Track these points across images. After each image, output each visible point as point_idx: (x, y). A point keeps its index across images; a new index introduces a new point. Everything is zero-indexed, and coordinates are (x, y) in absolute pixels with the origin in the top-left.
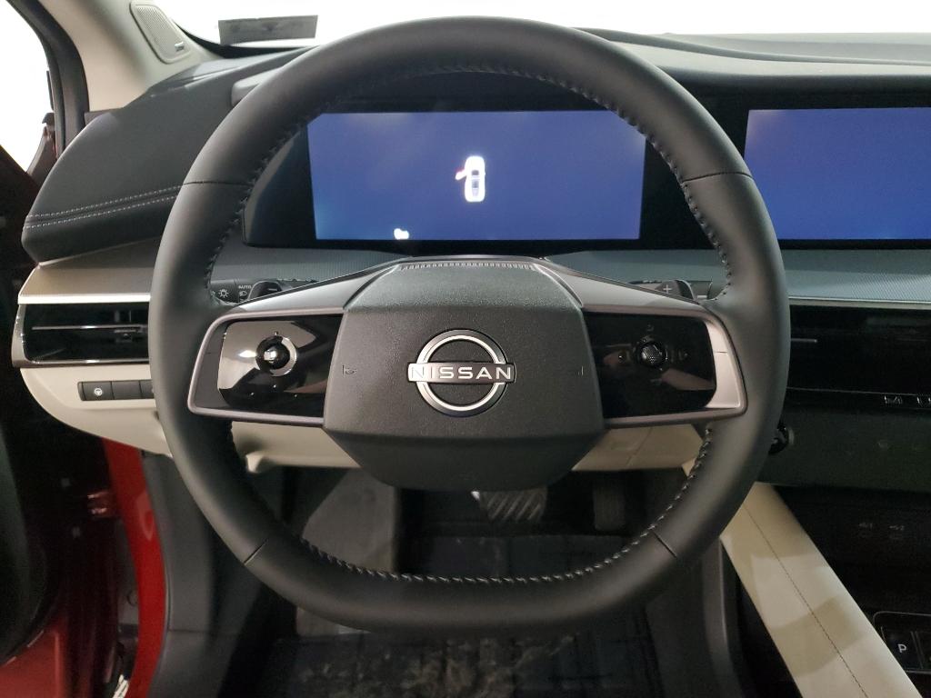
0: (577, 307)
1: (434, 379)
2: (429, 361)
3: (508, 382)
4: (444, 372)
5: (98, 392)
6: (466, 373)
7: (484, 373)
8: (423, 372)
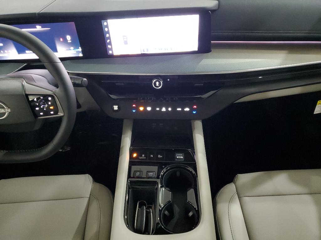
3: (9, 112)
7: (3, 111)
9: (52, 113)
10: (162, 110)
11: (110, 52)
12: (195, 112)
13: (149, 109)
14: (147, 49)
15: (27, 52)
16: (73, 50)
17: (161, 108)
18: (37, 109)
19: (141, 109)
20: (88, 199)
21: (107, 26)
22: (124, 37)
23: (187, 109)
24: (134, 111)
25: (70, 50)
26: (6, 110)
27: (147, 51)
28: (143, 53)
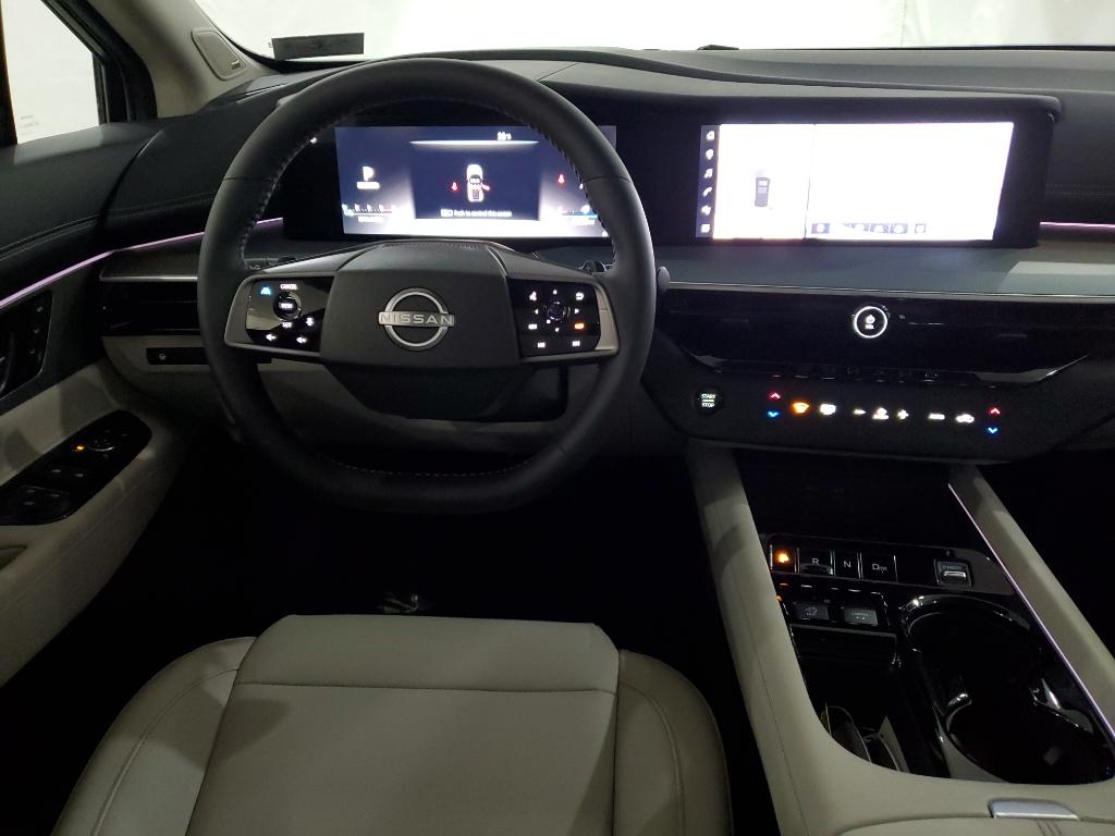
0: (504, 274)
1: (397, 323)
2: (394, 310)
3: (449, 327)
4: (403, 318)
5: (163, 357)
6: (419, 319)
7: (432, 320)
8: (389, 317)
9: (576, 344)
10: (876, 417)
11: (705, 228)
12: (996, 430)
13: (828, 409)
14: (827, 226)
15: (445, 212)
16: (589, 214)
17: (871, 410)
18: (533, 327)
19: (800, 408)
20: (611, 698)
21: (714, 145)
22: (761, 183)
23: (966, 418)
24: (773, 414)
25: (582, 214)
26: (443, 317)
27: (826, 231)
28: (810, 236)
